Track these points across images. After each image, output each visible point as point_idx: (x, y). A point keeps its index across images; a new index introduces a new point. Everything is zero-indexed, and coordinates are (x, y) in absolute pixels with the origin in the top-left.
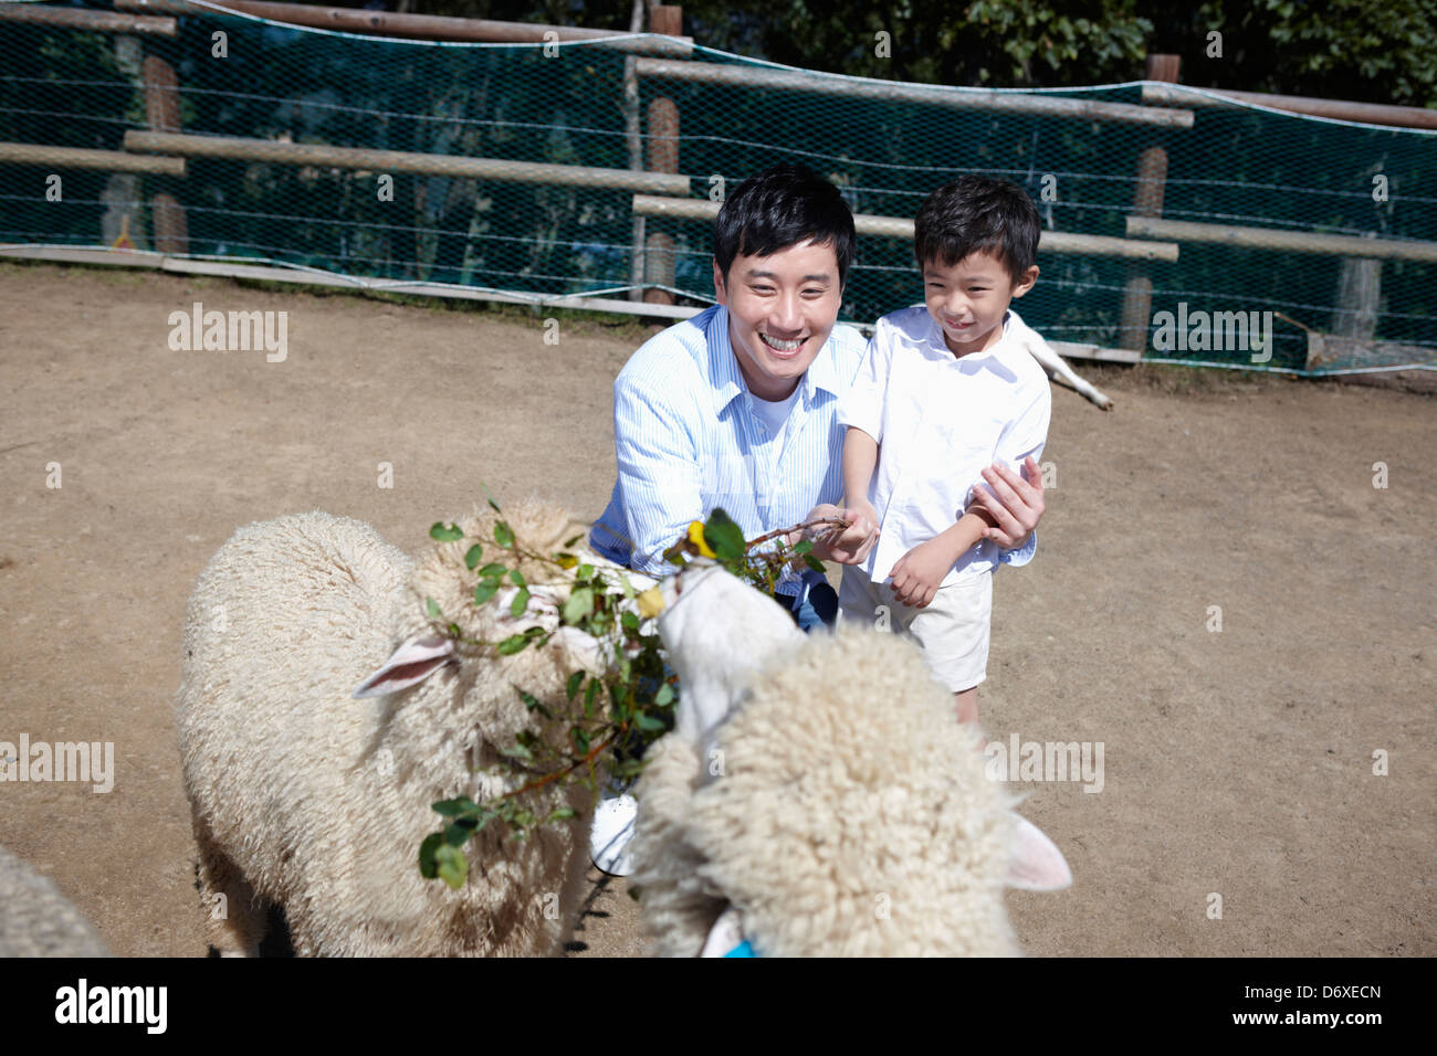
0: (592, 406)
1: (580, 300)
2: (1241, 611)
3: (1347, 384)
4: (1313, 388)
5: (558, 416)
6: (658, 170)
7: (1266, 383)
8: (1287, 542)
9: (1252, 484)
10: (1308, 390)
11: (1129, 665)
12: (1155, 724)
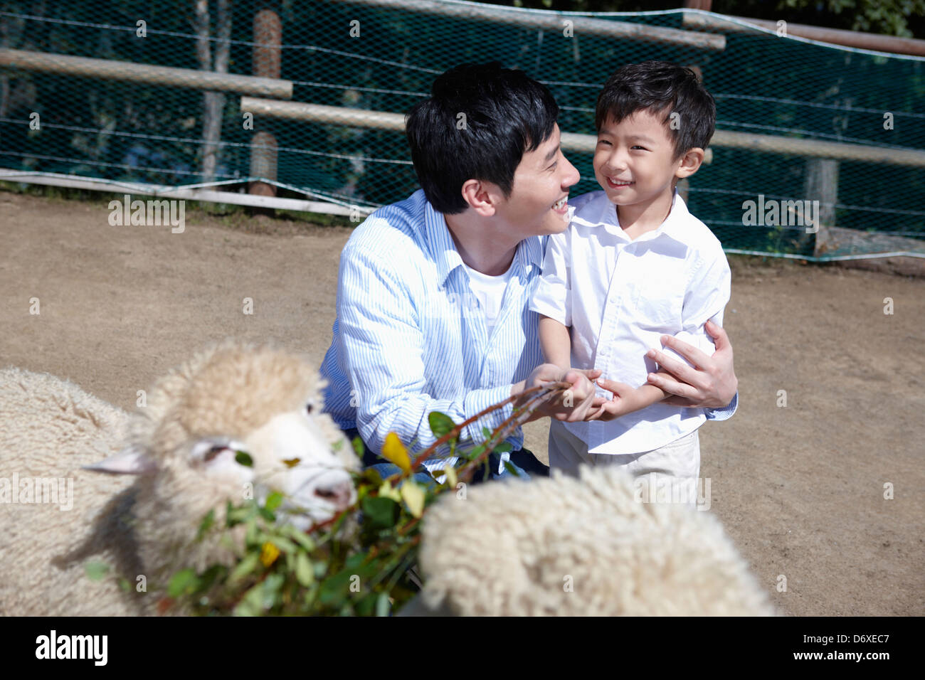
0: (220, 287)
1: (191, 192)
2: (823, 463)
3: (847, 268)
4: (820, 271)
5: (190, 296)
6: (263, 75)
7: (782, 268)
8: (839, 401)
9: (796, 353)
10: (816, 273)
11: (745, 513)
12: (780, 566)
